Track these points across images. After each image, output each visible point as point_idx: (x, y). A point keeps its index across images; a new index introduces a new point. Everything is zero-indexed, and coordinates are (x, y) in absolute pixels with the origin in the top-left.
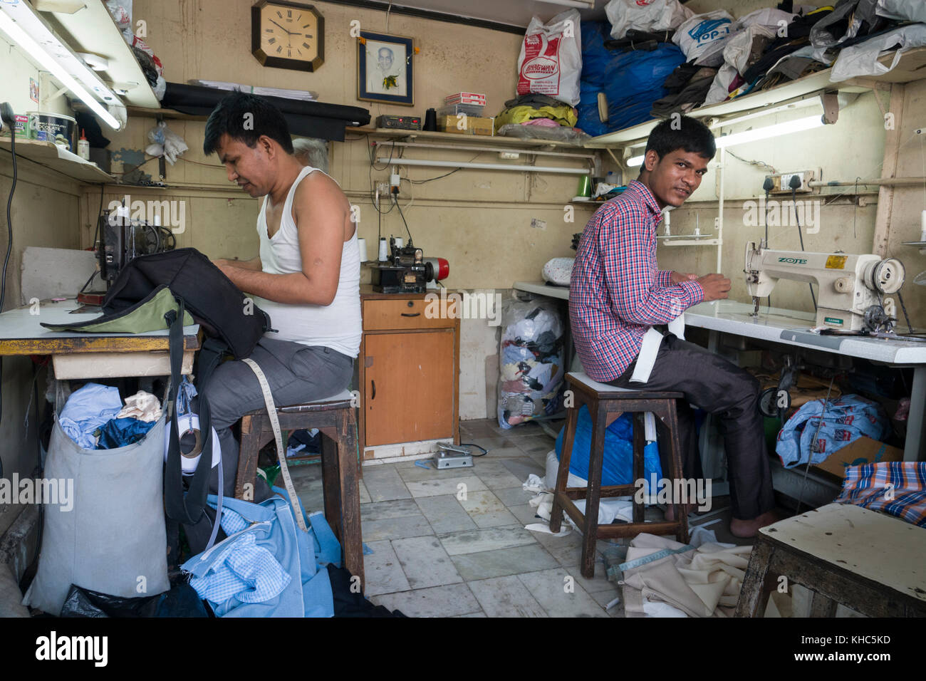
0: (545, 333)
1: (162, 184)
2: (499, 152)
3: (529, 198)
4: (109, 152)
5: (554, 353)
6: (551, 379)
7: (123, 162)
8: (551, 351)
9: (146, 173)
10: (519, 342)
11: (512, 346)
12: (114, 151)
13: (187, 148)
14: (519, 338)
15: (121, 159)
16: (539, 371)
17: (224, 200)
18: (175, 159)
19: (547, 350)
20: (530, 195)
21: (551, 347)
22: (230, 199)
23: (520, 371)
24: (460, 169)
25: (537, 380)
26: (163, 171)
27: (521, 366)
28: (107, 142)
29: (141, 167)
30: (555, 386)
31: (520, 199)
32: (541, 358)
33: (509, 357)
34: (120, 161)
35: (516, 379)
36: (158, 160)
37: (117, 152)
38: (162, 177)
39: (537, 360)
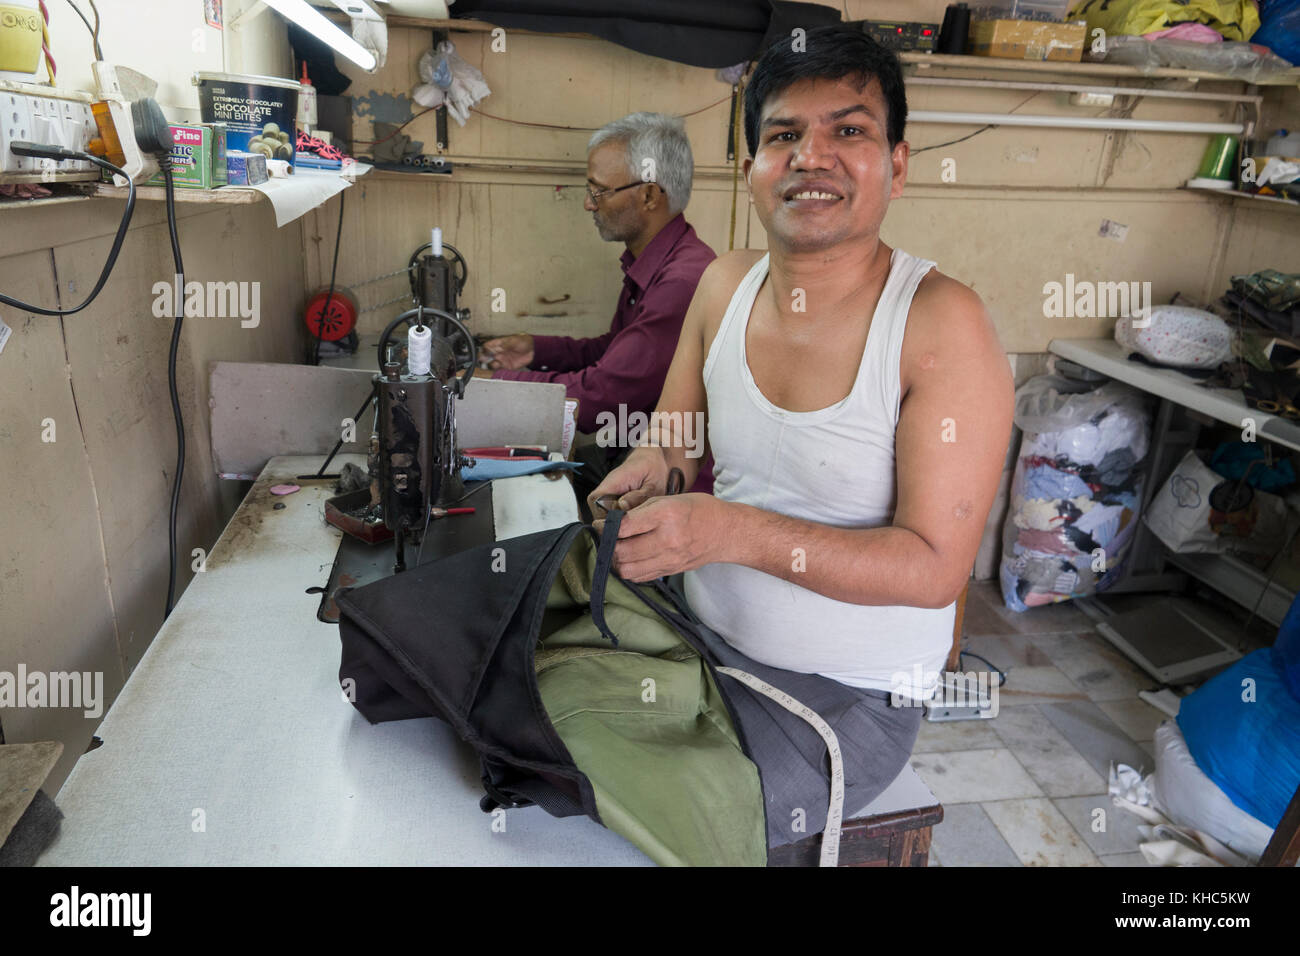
0: (1118, 452)
1: (442, 160)
2: (1074, 93)
3: (1106, 179)
4: (349, 100)
5: (1128, 487)
6: (1116, 535)
7: (373, 118)
8: (1124, 483)
9: (413, 139)
10: (1061, 464)
11: (1047, 470)
12: (357, 97)
13: (487, 92)
14: (1064, 457)
15: (370, 112)
16: (1097, 518)
17: (549, 189)
18: (466, 114)
19: (1118, 481)
20: (1109, 173)
21: (1125, 477)
22: (559, 187)
23: (1061, 516)
24: (991, 126)
25: (1091, 535)
26: (443, 136)
27: (1062, 508)
28: (346, 82)
29: (405, 128)
30: (1121, 547)
31: (1087, 180)
32: (1104, 494)
33: (1037, 486)
34: (367, 116)
35: (1050, 529)
36: (433, 113)
37: (363, 99)
38: (440, 146)
39: (1096, 498)
